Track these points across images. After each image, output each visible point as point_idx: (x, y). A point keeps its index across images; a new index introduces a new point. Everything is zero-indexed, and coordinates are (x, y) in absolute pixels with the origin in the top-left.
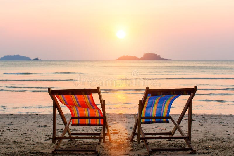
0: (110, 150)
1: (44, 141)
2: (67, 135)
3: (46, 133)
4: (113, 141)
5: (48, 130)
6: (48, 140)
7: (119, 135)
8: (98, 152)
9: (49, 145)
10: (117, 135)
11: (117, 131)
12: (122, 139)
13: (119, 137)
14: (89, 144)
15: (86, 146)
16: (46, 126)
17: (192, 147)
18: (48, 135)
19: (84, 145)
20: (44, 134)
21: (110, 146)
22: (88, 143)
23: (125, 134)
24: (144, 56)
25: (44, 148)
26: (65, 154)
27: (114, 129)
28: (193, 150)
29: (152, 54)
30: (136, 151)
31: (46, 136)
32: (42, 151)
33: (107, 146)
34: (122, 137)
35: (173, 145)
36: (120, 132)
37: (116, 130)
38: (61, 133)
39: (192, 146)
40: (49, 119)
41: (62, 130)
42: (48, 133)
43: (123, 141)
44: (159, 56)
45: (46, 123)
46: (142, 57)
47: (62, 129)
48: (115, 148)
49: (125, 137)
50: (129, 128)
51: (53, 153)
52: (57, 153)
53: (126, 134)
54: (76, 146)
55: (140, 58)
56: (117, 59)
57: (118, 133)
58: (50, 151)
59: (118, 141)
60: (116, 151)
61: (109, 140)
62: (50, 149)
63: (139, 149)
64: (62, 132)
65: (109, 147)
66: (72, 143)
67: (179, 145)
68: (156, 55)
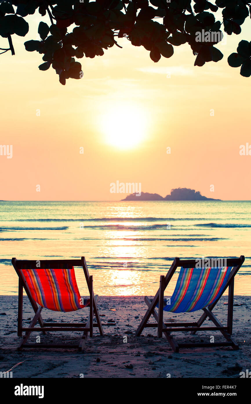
0: (100, 347)
1: (5, 335)
2: (38, 326)
3: (6, 324)
4: (105, 335)
5: (8, 320)
6: (10, 333)
7: (116, 328)
8: (82, 349)
9: (12, 340)
10: (114, 327)
11: (114, 322)
12: (119, 333)
13: (116, 330)
14: (70, 340)
15: (66, 341)
16: (4, 314)
17: (233, 341)
18: (8, 327)
19: (63, 340)
20: (3, 326)
21: (101, 341)
22: (68, 337)
23: (126, 325)
24: (172, 193)
25: (6, 344)
26: (35, 351)
27: (109, 318)
28: (235, 345)
29: (185, 190)
30: (137, 348)
31: (6, 329)
32: (3, 348)
33: (96, 342)
34: (119, 330)
35: (192, 340)
36: (119, 323)
37: (113, 320)
38: (29, 325)
39: (233, 339)
40: (8, 304)
41: (29, 321)
42: (8, 324)
43: (120, 336)
44: (198, 193)
45: (4, 309)
46: (168, 196)
47: (30, 319)
48: (106, 344)
49: (124, 330)
50: (134, 318)
51: (19, 350)
52: (24, 351)
53: (127, 327)
54: (52, 341)
55: (164, 196)
56: (125, 198)
57: (115, 325)
58: (14, 347)
59: (113, 335)
60: (108, 348)
61: (99, 334)
62: (14, 345)
63: (141, 346)
64: (30, 323)
65: (100, 343)
66: (46, 337)
67: (200, 341)
68: (194, 191)
